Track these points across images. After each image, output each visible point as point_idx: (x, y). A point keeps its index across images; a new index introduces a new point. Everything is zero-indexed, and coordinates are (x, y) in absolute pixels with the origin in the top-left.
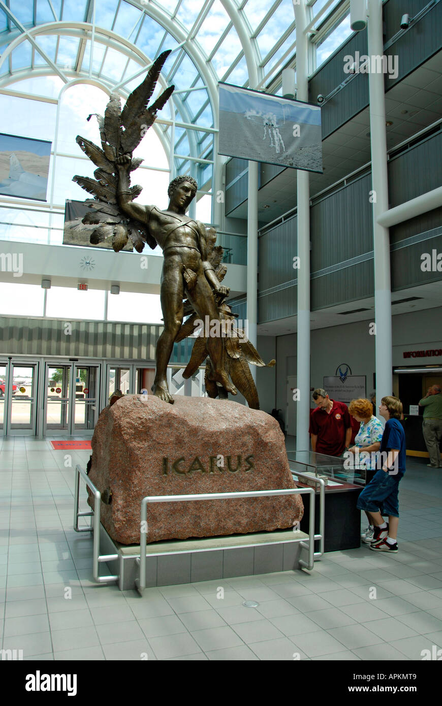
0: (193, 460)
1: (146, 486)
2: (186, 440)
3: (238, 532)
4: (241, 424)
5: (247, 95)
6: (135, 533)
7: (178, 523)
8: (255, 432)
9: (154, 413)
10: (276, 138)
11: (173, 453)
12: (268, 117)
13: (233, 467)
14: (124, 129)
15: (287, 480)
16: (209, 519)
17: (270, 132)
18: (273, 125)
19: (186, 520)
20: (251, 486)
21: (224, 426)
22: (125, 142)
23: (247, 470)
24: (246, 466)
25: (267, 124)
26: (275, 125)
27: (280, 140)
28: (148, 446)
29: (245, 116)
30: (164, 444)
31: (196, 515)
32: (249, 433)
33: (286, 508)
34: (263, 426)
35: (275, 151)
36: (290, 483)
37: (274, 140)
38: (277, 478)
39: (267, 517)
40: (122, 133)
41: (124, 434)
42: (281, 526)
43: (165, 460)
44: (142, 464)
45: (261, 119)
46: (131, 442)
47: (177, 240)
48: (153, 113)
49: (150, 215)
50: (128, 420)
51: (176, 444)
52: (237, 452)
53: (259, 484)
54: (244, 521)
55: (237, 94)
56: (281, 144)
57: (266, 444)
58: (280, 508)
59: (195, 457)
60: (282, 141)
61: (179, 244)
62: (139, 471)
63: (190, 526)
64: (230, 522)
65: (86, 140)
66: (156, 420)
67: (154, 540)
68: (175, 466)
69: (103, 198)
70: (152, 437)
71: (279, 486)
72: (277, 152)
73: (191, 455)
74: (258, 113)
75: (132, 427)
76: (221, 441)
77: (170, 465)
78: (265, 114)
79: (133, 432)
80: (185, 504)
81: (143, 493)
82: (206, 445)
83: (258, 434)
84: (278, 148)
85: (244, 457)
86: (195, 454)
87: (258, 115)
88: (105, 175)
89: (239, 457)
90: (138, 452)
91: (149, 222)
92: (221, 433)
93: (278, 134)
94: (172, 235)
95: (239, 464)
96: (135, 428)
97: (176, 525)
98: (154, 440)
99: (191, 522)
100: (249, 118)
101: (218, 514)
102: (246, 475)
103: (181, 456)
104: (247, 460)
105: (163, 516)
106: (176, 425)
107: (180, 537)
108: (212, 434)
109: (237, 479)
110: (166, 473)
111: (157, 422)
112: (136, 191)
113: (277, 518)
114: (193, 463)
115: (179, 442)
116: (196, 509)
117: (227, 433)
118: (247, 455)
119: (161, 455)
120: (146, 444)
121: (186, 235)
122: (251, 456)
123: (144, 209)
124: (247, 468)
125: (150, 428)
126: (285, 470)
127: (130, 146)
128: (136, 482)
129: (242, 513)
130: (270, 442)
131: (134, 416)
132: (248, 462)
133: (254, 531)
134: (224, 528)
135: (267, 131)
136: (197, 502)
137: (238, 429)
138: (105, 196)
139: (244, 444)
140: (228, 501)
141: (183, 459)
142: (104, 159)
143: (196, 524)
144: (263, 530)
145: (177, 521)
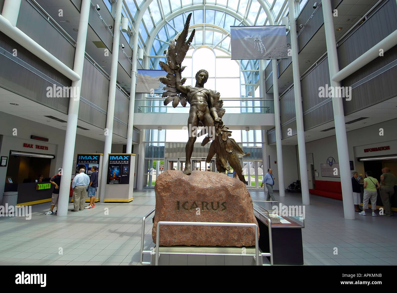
0: (192, 203)
1: (168, 215)
2: (189, 192)
3: (219, 245)
4: (219, 185)
5: (245, 29)
6: (162, 240)
7: (185, 237)
8: (226, 189)
9: (173, 179)
10: (261, 46)
11: (182, 199)
12: (256, 37)
13: (215, 208)
14: (177, 54)
15: (247, 217)
16: (201, 236)
17: (257, 44)
18: (259, 41)
19: (189, 235)
20: (225, 219)
21: (209, 186)
22: (178, 60)
23: (223, 210)
24: (222, 208)
25: (255, 41)
26: (260, 40)
27: (263, 47)
28: (170, 195)
29: (244, 39)
30: (177, 194)
31: (194, 233)
32: (223, 190)
33: (247, 234)
34: (231, 186)
35: (261, 53)
36: (249, 219)
37: (260, 47)
38: (241, 216)
39: (236, 238)
40: (176, 56)
41: (158, 189)
42: (245, 244)
43: (178, 202)
44: (166, 204)
45: (253, 39)
46: (161, 193)
47: (196, 99)
48: (188, 45)
49: (187, 90)
50: (161, 182)
51: (184, 194)
52: (217, 200)
53: (230, 219)
54: (222, 239)
55: (239, 30)
56: (264, 49)
57: (233, 196)
58: (244, 234)
59: (193, 201)
60: (264, 47)
61: (195, 101)
62: (165, 207)
63: (191, 239)
64: (214, 239)
65: (162, 62)
66: (173, 182)
67: (172, 245)
68: (183, 206)
69: (170, 86)
70: (171, 191)
71: (242, 221)
72: (262, 53)
73: (191, 200)
74: (251, 36)
75: (162, 185)
76: (207, 194)
77: (181, 205)
78: (255, 36)
79: (162, 188)
80: (188, 227)
81: (167, 219)
82: (199, 195)
83: (228, 190)
84: (262, 51)
85: (221, 203)
86: (193, 200)
87: (251, 38)
88: (171, 76)
89: (218, 203)
90: (164, 198)
91: (187, 93)
92: (207, 189)
93: (262, 44)
94: (193, 97)
95: (218, 206)
96: (164, 186)
97: (183, 237)
98: (172, 192)
99: (192, 236)
100: (247, 40)
101: (206, 234)
102: (222, 213)
103: (186, 201)
104: (223, 204)
105: (177, 231)
106: (184, 185)
107: (186, 244)
108: (202, 190)
109: (217, 214)
110: (179, 209)
111: (174, 183)
112: (184, 81)
113: (242, 239)
114: (193, 205)
115: (185, 193)
116: (194, 229)
117: (211, 190)
118: (222, 202)
119: (176, 200)
120: (168, 194)
121: (200, 96)
122: (225, 203)
123: (185, 88)
124: (223, 209)
125: (170, 186)
126: (245, 211)
127: (180, 61)
128: (163, 213)
129: (220, 234)
130: (236, 195)
131: (164, 180)
132: (223, 206)
133: (228, 245)
134: (210, 242)
135: (256, 44)
136: (194, 226)
137: (217, 188)
138: (171, 85)
139: (220, 196)
140: (212, 227)
141: (187, 202)
142: (170, 69)
143: (194, 238)
144: (233, 245)
145: (184, 235)
